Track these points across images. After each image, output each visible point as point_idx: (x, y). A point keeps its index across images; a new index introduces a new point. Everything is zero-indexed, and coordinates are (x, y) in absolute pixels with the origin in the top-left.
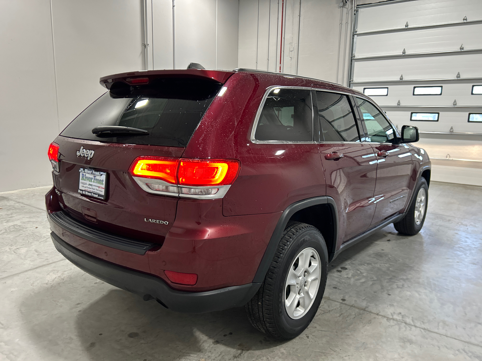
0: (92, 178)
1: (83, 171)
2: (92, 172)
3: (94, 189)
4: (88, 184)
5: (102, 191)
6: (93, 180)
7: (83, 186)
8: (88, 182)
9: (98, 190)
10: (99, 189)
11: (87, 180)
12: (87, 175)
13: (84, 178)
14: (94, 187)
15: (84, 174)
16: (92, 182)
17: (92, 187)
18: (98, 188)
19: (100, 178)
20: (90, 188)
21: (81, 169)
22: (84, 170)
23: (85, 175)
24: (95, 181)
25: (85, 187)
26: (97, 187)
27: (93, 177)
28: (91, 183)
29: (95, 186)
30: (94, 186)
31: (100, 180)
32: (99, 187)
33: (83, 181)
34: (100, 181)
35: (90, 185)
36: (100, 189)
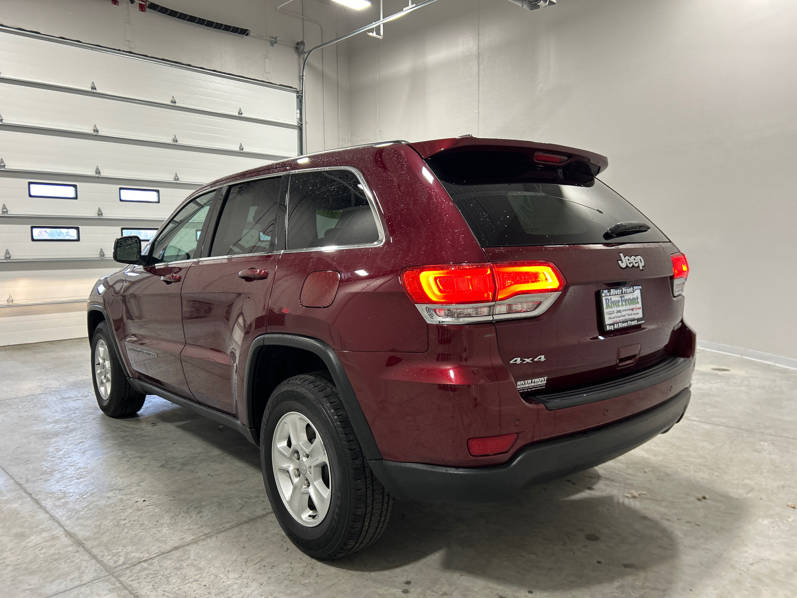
0: (619, 301)
1: (608, 294)
2: (622, 291)
3: (625, 316)
4: (616, 311)
5: (638, 313)
6: (620, 304)
7: (610, 318)
8: (615, 309)
9: (631, 314)
10: (633, 312)
11: (614, 305)
12: (614, 298)
13: (610, 304)
14: (623, 313)
15: (609, 297)
16: (619, 306)
17: (621, 314)
18: (630, 312)
19: (633, 295)
20: (619, 317)
21: (604, 291)
22: (609, 291)
23: (611, 299)
24: (624, 304)
25: (613, 318)
26: (630, 310)
27: (620, 299)
28: (619, 309)
29: (625, 310)
30: (623, 311)
31: (634, 299)
32: (632, 310)
33: (609, 310)
34: (633, 301)
35: (619, 312)
36: (635, 312)
